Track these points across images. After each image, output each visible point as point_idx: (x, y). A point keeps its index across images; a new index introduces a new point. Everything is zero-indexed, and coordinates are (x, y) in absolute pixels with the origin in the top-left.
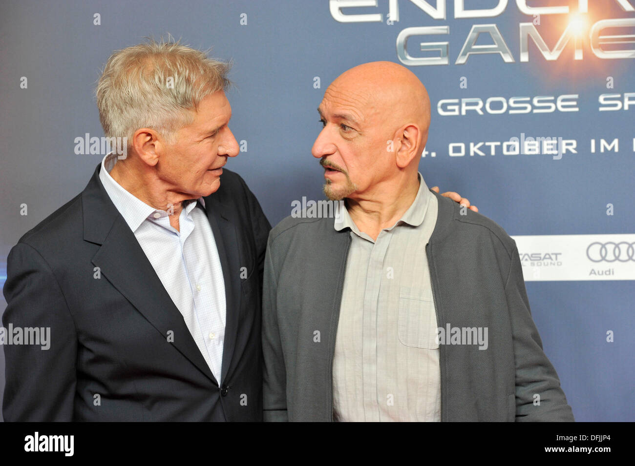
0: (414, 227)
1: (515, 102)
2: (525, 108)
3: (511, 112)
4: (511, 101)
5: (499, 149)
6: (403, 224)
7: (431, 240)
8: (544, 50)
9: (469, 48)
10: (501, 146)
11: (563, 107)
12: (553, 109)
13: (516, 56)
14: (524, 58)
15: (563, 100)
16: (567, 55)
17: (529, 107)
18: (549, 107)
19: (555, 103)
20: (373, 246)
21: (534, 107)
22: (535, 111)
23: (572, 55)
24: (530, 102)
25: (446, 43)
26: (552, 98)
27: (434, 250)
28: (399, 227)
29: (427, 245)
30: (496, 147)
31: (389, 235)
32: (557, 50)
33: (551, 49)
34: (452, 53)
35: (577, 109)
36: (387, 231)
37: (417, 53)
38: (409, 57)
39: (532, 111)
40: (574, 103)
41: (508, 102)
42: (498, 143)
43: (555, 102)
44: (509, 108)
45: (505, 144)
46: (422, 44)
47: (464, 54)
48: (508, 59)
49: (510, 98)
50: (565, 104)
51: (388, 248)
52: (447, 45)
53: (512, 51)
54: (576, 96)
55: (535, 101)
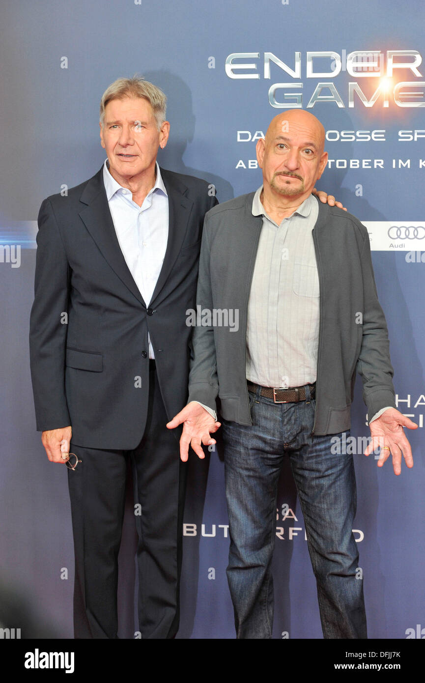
0: (304, 217)
1: (345, 134)
2: (351, 138)
3: (342, 140)
4: (342, 133)
5: (334, 164)
6: (297, 215)
7: (315, 226)
8: (364, 100)
9: (315, 98)
10: (336, 161)
11: (375, 138)
12: (369, 139)
13: (346, 103)
14: (351, 105)
15: (376, 134)
16: (379, 104)
17: (354, 137)
18: (367, 138)
19: (371, 136)
20: (278, 230)
21: (357, 138)
22: (358, 140)
23: (382, 104)
24: (354, 134)
25: (301, 94)
26: (369, 132)
27: (317, 233)
28: (295, 217)
29: (313, 230)
30: (332, 162)
31: (289, 222)
32: (372, 100)
33: (369, 100)
34: (304, 100)
35: (384, 140)
36: (287, 219)
37: (282, 100)
38: (276, 103)
39: (355, 140)
40: (383, 136)
41: (340, 134)
42: (333, 161)
43: (370, 134)
44: (341, 137)
45: (338, 161)
46: (285, 94)
47: (312, 102)
48: (341, 105)
49: (341, 131)
50: (377, 136)
51: (287, 231)
52: (302, 96)
53: (343, 101)
54: (384, 131)
55: (358, 133)
